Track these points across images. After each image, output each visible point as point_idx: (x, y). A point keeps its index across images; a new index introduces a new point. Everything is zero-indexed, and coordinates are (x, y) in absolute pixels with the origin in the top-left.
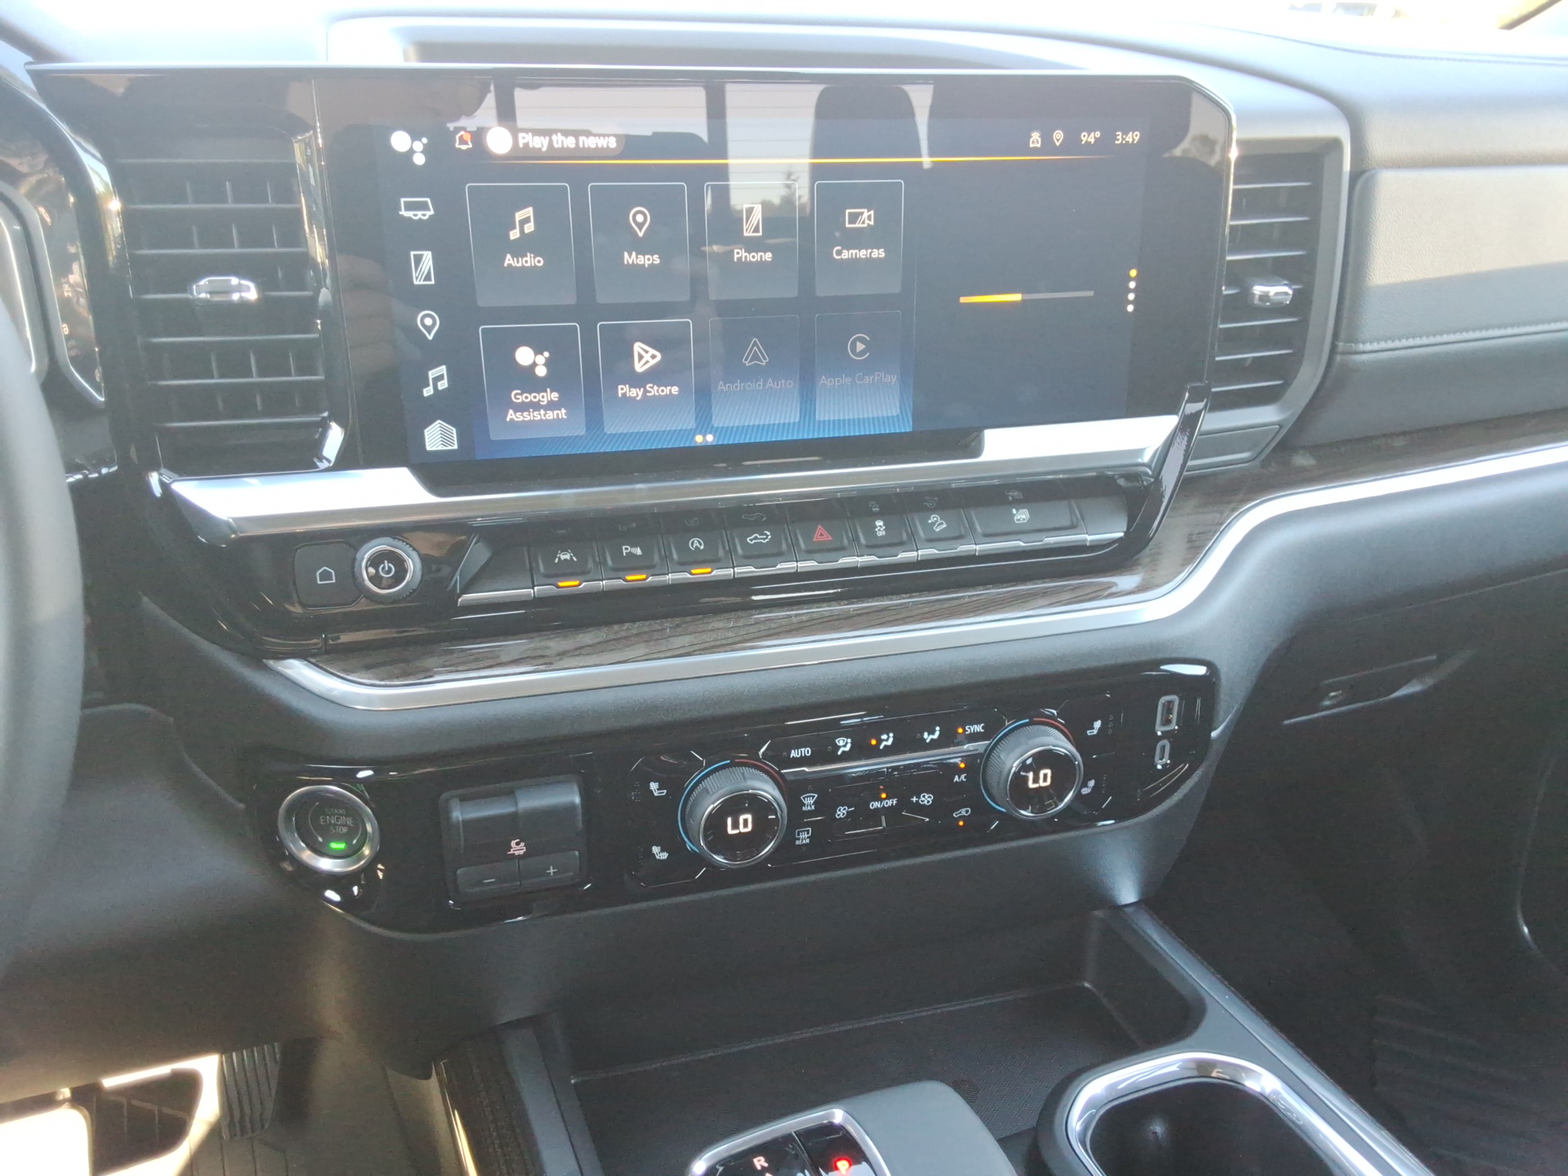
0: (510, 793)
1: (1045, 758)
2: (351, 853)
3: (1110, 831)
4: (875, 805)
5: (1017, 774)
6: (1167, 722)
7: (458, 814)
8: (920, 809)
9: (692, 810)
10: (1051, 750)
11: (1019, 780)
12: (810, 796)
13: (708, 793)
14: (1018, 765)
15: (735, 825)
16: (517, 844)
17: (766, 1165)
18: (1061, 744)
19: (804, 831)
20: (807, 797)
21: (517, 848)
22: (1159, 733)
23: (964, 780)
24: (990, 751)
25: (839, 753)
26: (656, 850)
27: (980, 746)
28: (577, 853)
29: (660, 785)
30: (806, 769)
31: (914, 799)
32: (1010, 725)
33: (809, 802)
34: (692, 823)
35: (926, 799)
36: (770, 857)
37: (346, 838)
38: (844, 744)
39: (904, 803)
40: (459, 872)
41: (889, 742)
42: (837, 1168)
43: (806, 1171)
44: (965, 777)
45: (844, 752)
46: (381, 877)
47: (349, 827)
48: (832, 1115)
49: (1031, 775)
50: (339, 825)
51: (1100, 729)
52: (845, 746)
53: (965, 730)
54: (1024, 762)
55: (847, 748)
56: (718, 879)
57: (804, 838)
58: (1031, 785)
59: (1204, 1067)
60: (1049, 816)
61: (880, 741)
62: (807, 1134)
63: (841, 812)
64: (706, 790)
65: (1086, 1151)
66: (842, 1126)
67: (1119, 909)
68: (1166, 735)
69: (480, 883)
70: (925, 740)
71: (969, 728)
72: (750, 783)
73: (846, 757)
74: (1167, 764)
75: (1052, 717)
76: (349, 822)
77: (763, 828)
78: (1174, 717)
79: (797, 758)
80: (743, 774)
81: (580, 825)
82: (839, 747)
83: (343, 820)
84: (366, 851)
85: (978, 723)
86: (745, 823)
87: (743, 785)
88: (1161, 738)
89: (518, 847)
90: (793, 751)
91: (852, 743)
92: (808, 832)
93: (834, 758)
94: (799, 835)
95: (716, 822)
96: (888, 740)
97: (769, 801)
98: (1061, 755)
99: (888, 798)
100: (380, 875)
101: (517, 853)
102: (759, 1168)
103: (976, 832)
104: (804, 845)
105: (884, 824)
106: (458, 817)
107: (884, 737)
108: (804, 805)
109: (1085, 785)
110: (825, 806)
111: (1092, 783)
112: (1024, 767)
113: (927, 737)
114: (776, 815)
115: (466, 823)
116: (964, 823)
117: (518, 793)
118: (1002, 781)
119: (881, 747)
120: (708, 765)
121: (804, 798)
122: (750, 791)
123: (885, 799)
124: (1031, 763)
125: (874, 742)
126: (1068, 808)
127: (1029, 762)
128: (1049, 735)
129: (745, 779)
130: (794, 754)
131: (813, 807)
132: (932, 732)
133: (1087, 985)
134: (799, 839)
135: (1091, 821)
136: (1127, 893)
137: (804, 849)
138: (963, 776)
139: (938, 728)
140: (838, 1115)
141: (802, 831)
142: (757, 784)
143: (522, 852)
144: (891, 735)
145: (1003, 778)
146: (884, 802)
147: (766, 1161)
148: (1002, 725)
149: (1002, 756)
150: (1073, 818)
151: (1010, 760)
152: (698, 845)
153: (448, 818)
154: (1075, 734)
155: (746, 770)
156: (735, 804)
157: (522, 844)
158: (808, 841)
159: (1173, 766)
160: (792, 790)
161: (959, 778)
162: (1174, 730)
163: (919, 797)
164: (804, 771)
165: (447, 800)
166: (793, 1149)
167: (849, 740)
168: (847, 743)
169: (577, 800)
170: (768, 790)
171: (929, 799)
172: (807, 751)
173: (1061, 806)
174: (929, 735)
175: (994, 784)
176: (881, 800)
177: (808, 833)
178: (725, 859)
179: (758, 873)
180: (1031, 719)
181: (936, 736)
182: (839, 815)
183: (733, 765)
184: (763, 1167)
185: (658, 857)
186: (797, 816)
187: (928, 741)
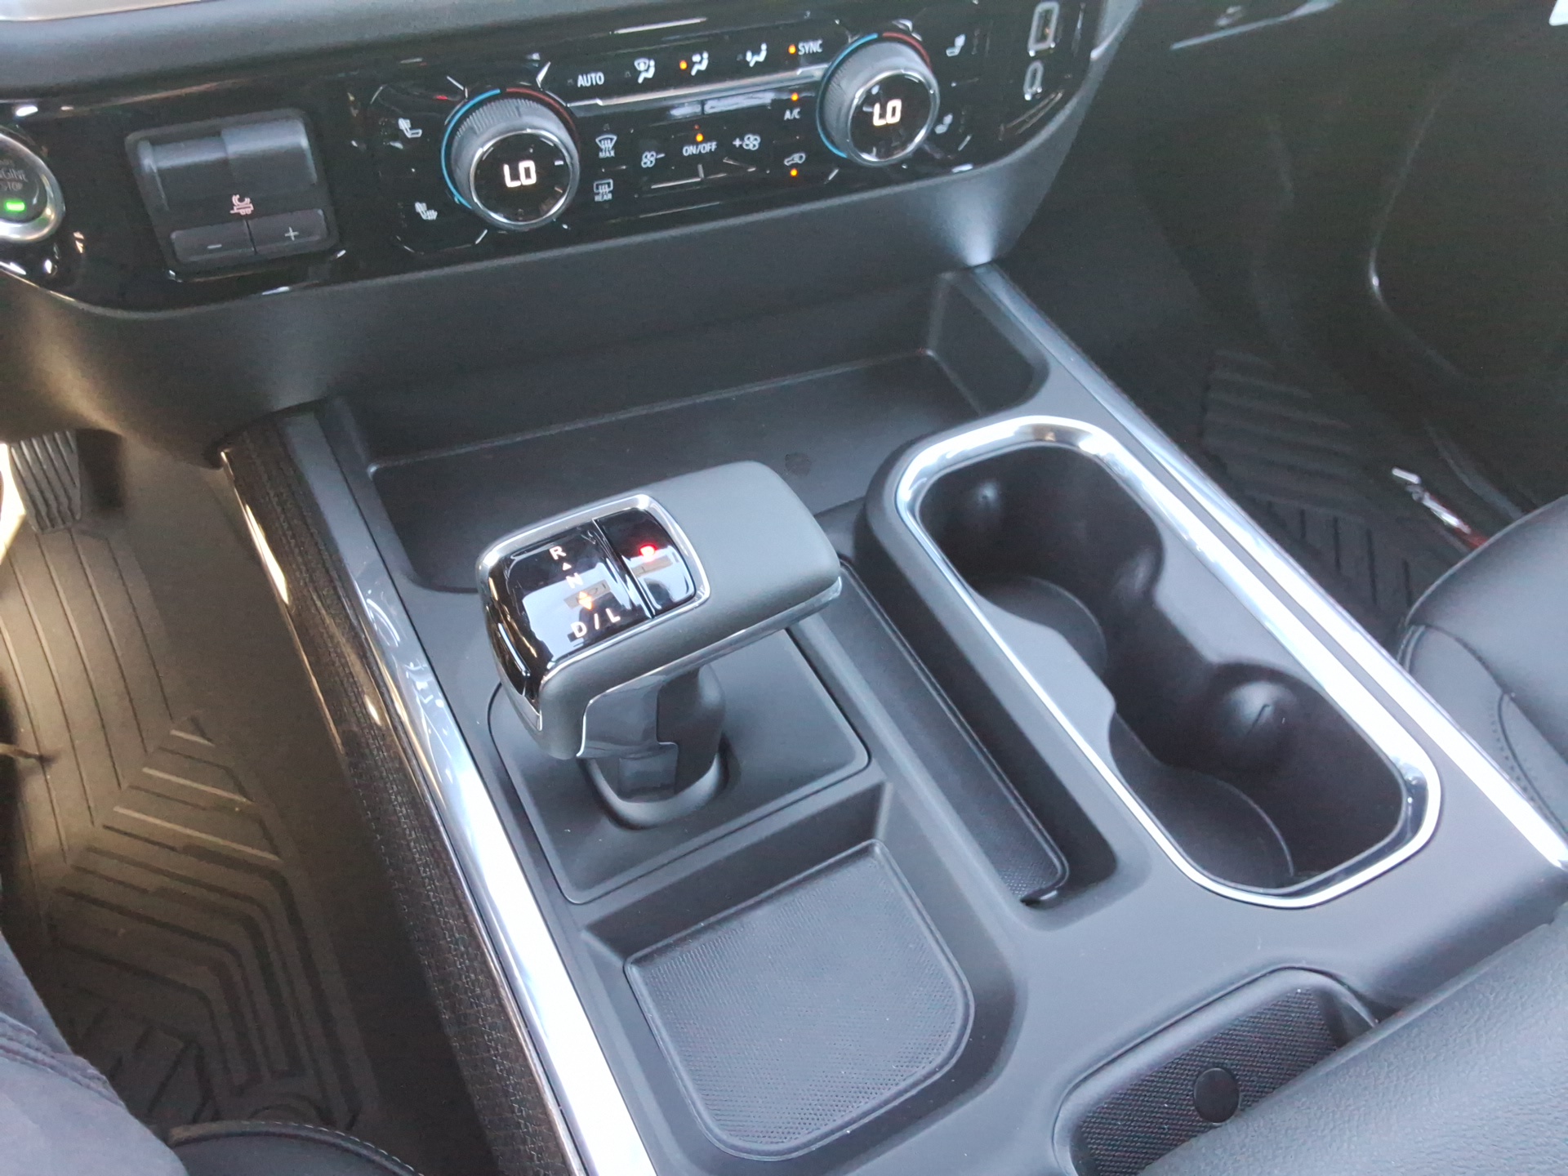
0: (215, 134)
1: (895, 86)
2: (32, 216)
3: (965, 179)
4: (689, 150)
5: (859, 108)
6: (1042, 38)
7: (151, 161)
8: (743, 155)
9: (459, 154)
10: (903, 75)
11: (862, 118)
12: (607, 139)
13: (475, 133)
14: (861, 96)
15: (515, 176)
16: (241, 200)
17: (564, 554)
18: (917, 69)
19: (605, 184)
20: (604, 139)
21: (242, 206)
22: (1032, 54)
23: (797, 117)
24: (829, 77)
25: (640, 80)
26: (420, 207)
27: (817, 71)
28: (320, 212)
29: (412, 124)
30: (600, 102)
31: (737, 143)
32: (854, 42)
33: (607, 146)
34: (459, 174)
35: (752, 142)
36: (563, 216)
37: (24, 195)
38: (646, 69)
39: (725, 148)
40: (174, 236)
41: (703, 66)
42: (640, 554)
43: (607, 560)
44: (799, 113)
45: (646, 79)
46: (81, 250)
47: (22, 182)
48: (636, 501)
49: (877, 108)
50: (11, 181)
51: (963, 48)
52: (647, 70)
53: (797, 50)
54: (869, 92)
55: (650, 74)
56: (503, 243)
57: (604, 192)
58: (877, 122)
59: (1040, 431)
60: (895, 162)
61: (691, 65)
62: (608, 523)
63: (649, 159)
64: (472, 129)
65: (914, 516)
66: (647, 512)
67: (969, 270)
68: (1040, 55)
69: (204, 250)
70: (748, 63)
71: (804, 47)
72: (527, 119)
73: (649, 86)
74: (1037, 93)
75: (906, 32)
76: (22, 177)
77: (551, 178)
78: (1051, 31)
79: (586, 87)
80: (518, 108)
81: (314, 176)
82: (640, 72)
83: (13, 174)
84: (49, 212)
85: (815, 39)
86: (526, 174)
87: (517, 122)
88: (1034, 59)
89: (242, 204)
90: (580, 77)
91: (656, 66)
92: (609, 184)
93: (633, 87)
94: (597, 188)
95: (489, 170)
96: (701, 62)
97: (556, 146)
98: (915, 83)
99: (705, 140)
100: (80, 246)
101: (243, 212)
102: (556, 558)
103: (811, 185)
104: (606, 201)
105: (702, 174)
106: (150, 166)
107: (696, 58)
108: (601, 150)
109: (939, 121)
110: (628, 151)
111: (948, 119)
112: (869, 99)
113: (752, 59)
114: (564, 160)
115: (161, 172)
116: (798, 174)
117: (226, 135)
118: (842, 119)
119: (694, 72)
120: (471, 97)
121: (600, 141)
122: (529, 131)
123: (701, 142)
124: (878, 93)
125: (683, 65)
126: (919, 151)
127: (875, 91)
128: (899, 54)
129: (520, 115)
130: (583, 81)
131: (612, 154)
132: (756, 52)
133: (930, 353)
134: (598, 194)
135: (946, 167)
136: (979, 250)
137: (607, 206)
138: (796, 111)
139: (764, 47)
140: (642, 501)
141: (602, 184)
142: (537, 121)
143: (249, 211)
144: (706, 55)
145: (844, 111)
146: (701, 147)
147: (563, 551)
148: (843, 43)
149: (844, 84)
150: (923, 165)
151: (852, 89)
152: (470, 200)
153: (139, 166)
154: (933, 53)
155: (523, 104)
156: (513, 147)
157: (247, 200)
158: (610, 196)
159: (1045, 93)
160: (583, 130)
161: (791, 113)
162: (1050, 48)
163: (742, 139)
164: (597, 105)
165: (136, 142)
166: (593, 539)
167: (652, 63)
168: (649, 66)
169: (304, 142)
170: (553, 131)
171: (755, 143)
172: (598, 78)
173: (911, 148)
174: (753, 54)
175: (834, 124)
176: (697, 144)
177: (609, 186)
178: (505, 217)
179: (549, 236)
180: (880, 34)
181: (761, 57)
182: (645, 163)
183: (504, 96)
184: (559, 556)
185: (424, 217)
186: (592, 165)
187: (752, 64)
